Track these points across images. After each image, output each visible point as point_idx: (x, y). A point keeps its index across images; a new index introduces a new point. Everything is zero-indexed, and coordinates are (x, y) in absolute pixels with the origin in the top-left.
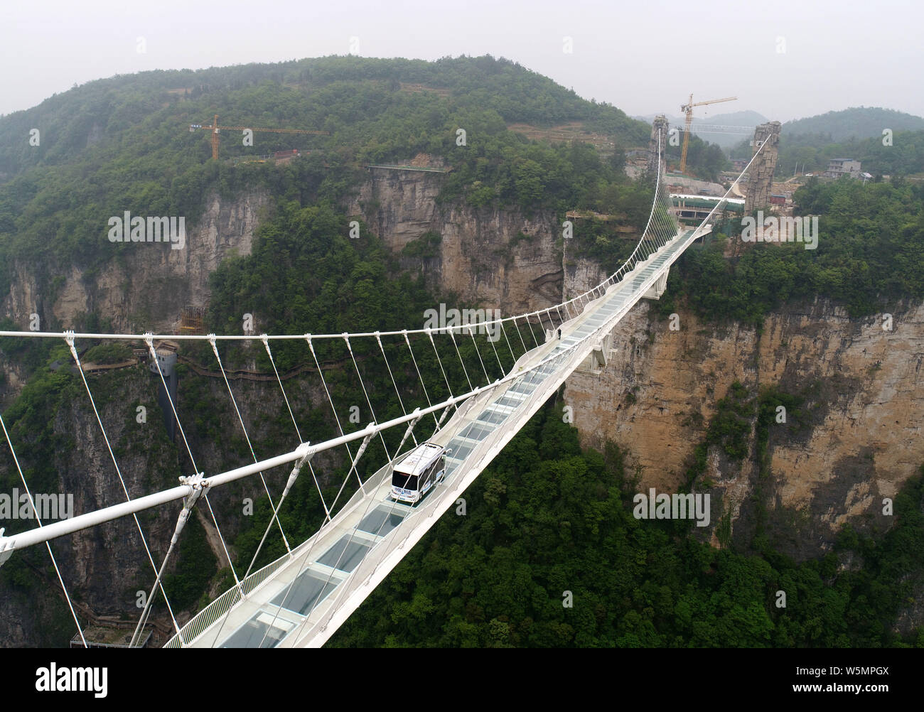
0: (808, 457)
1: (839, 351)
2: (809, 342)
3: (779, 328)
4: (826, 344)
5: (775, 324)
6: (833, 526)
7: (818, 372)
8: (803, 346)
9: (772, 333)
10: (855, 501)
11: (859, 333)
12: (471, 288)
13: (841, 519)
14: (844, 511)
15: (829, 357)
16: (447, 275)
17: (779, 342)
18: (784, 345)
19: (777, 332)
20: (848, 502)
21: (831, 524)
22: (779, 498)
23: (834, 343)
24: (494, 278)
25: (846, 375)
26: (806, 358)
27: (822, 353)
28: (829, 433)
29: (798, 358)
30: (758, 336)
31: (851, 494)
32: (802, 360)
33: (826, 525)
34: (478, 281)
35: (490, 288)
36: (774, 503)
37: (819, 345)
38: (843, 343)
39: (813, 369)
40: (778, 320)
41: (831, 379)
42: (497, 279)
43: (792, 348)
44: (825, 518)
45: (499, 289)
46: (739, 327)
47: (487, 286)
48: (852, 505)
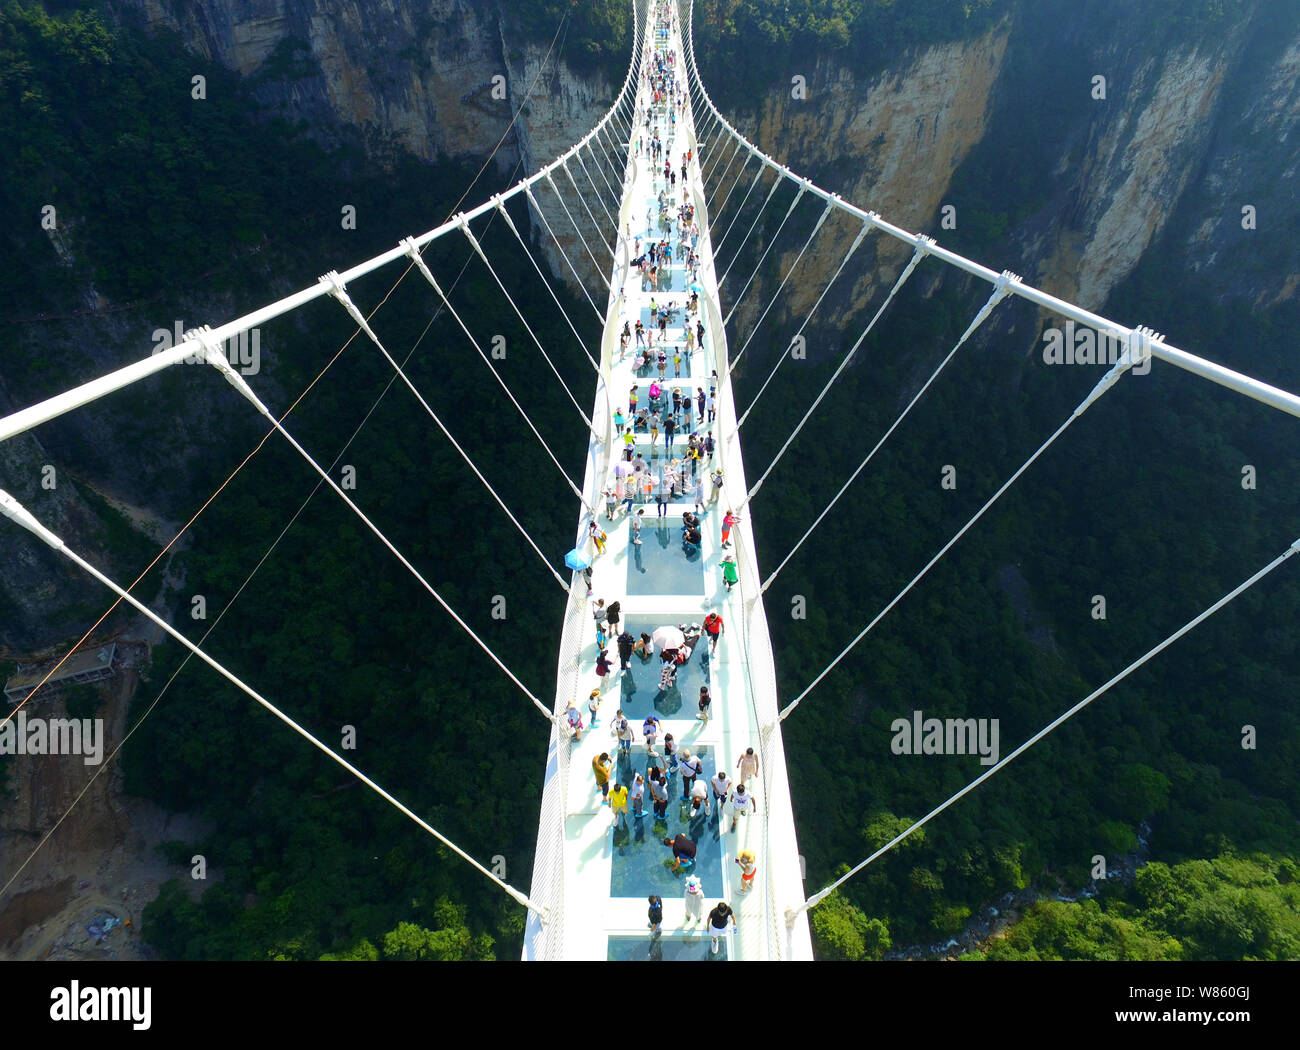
0: (815, 258)
1: (843, 127)
2: (812, 120)
3: (779, 107)
4: (830, 120)
5: (775, 104)
6: (841, 326)
7: (823, 157)
8: (806, 127)
9: (773, 117)
10: (860, 294)
11: (865, 99)
12: (380, 117)
13: (847, 316)
14: (850, 307)
15: (834, 136)
16: (338, 102)
17: (780, 127)
18: (785, 130)
19: (777, 114)
20: (853, 297)
21: (838, 324)
22: (789, 309)
23: (839, 119)
24: (409, 97)
25: (851, 154)
26: (810, 142)
27: (827, 132)
28: (835, 227)
29: (801, 143)
30: (758, 122)
31: (856, 289)
32: (805, 145)
33: (834, 326)
34: (387, 104)
35: (407, 111)
36: (784, 317)
37: (822, 122)
38: (848, 116)
39: (816, 154)
40: (778, 98)
41: (836, 162)
42: (413, 98)
43: (794, 132)
44: (833, 318)
45: (419, 111)
46: (736, 115)
47: (403, 110)
48: (857, 299)
